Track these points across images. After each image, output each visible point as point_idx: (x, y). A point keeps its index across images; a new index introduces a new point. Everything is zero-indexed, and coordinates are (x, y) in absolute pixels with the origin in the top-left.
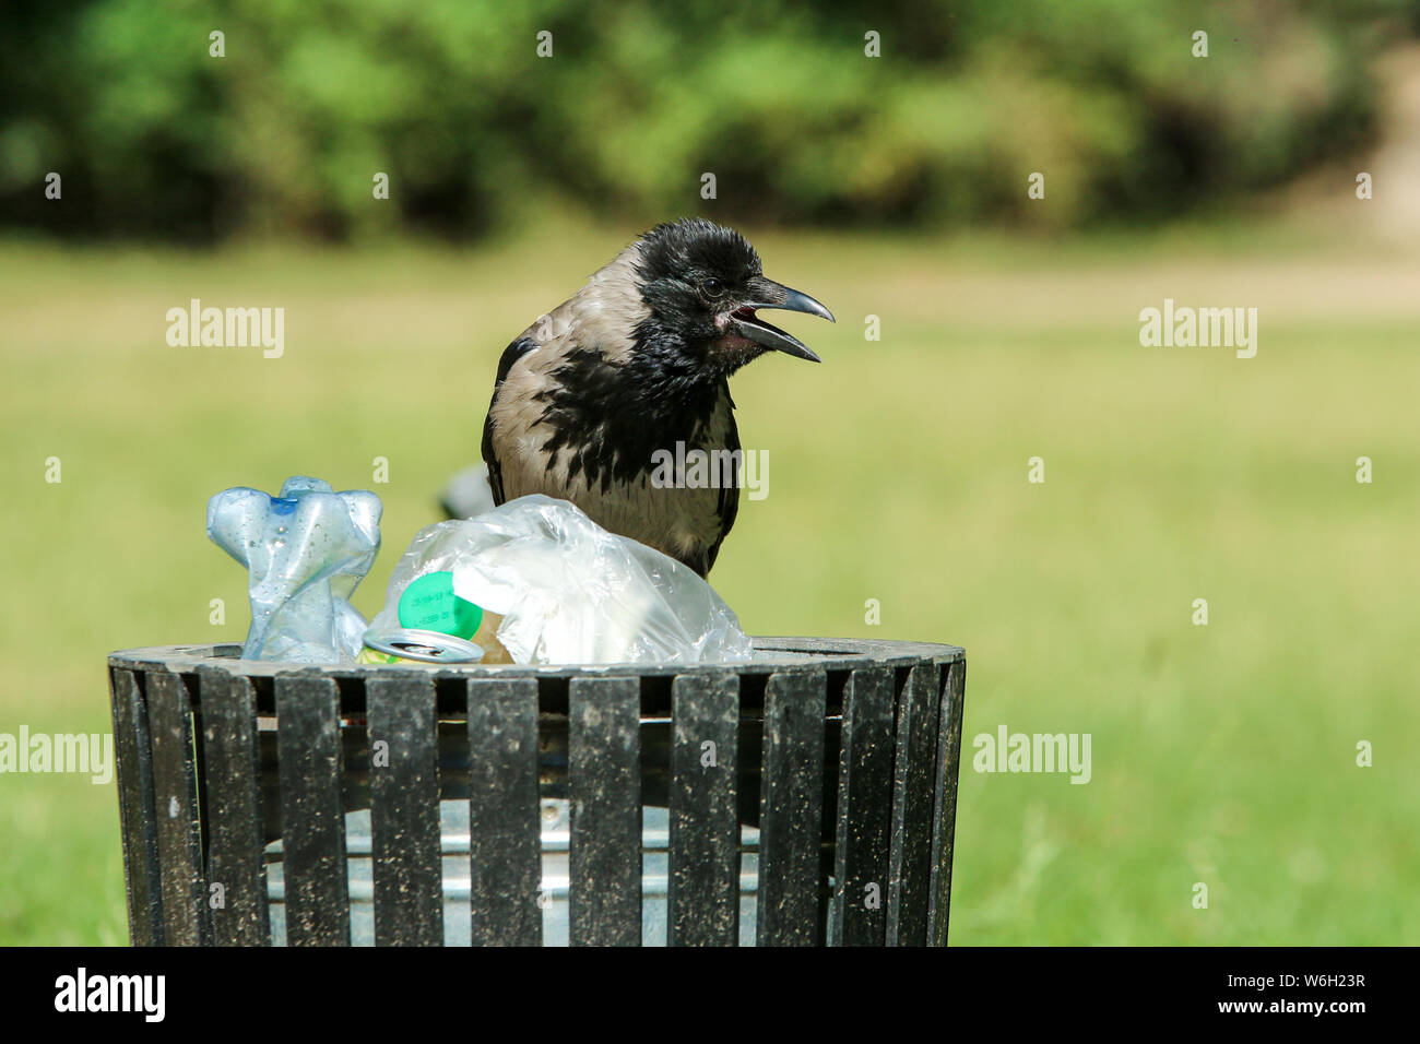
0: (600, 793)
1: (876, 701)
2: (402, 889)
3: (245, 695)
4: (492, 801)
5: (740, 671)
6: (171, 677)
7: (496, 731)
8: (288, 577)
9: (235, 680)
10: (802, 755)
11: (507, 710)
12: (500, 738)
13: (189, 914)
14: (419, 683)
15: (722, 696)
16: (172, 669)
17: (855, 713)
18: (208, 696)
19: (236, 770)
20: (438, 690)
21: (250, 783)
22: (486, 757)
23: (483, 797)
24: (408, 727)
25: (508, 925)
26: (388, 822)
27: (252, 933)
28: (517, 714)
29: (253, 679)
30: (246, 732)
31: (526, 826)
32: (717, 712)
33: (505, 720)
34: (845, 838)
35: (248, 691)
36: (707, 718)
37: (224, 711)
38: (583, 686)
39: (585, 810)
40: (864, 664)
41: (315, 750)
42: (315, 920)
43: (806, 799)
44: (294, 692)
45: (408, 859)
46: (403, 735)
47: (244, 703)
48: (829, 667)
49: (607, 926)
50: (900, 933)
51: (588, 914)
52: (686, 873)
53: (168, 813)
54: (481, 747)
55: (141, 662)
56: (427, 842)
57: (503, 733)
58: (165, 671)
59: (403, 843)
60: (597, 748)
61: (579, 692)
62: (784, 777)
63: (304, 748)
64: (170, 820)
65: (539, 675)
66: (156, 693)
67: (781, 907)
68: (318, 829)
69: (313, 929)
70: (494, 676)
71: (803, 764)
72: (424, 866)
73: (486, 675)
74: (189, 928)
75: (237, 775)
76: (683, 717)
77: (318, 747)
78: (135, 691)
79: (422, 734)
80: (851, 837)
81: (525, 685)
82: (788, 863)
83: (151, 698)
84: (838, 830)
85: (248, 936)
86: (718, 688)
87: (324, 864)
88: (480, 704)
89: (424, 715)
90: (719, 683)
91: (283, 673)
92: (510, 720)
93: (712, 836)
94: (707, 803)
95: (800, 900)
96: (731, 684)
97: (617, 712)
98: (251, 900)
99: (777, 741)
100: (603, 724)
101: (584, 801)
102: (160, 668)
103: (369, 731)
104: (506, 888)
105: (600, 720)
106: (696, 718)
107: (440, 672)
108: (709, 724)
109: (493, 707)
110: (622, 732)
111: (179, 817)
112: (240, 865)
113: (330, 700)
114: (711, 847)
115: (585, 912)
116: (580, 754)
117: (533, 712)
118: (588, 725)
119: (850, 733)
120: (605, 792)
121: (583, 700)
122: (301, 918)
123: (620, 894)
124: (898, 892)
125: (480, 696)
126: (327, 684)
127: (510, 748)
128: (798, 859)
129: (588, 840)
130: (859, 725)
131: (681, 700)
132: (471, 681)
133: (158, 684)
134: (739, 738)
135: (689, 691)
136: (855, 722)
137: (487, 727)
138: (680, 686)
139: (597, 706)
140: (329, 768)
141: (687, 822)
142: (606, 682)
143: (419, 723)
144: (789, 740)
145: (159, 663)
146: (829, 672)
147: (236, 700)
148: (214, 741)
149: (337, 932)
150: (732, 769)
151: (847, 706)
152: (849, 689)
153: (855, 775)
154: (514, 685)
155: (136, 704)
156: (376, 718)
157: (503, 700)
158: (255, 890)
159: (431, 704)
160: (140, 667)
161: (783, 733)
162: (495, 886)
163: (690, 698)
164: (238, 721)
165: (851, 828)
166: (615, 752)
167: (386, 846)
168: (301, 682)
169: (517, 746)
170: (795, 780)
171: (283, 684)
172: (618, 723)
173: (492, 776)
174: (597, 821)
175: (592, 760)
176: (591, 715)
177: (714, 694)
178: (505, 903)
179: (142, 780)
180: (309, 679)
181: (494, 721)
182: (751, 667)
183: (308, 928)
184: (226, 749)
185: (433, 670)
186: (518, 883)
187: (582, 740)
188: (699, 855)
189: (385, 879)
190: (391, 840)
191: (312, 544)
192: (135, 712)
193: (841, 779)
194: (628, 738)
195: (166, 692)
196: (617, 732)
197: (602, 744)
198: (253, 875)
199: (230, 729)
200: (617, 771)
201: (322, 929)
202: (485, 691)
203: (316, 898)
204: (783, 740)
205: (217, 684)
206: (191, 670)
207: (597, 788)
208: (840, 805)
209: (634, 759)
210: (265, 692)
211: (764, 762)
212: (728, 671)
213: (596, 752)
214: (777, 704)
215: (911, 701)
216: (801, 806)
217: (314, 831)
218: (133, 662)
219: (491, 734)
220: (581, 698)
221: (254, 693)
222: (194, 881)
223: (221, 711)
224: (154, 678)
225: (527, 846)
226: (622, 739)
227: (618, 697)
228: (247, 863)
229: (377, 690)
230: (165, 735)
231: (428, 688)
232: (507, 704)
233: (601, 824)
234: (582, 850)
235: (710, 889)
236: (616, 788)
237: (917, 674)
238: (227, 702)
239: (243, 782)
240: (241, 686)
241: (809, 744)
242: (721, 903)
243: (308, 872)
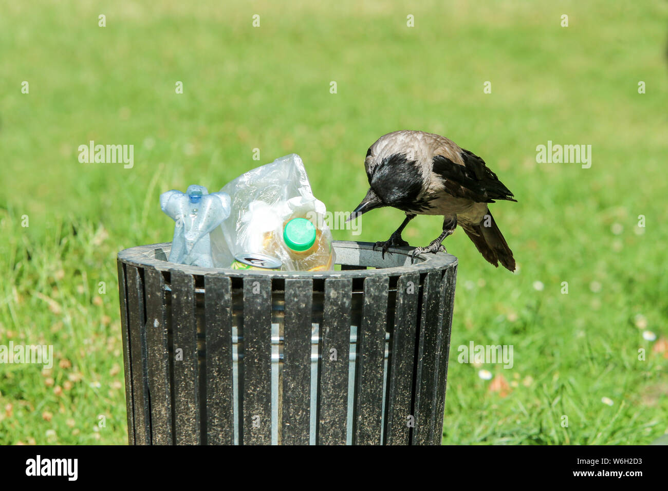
0: (336, 324)
1: (436, 284)
2: (256, 361)
3: (191, 282)
4: (293, 327)
5: (389, 275)
6: (157, 272)
7: (296, 300)
8: (199, 230)
9: (187, 276)
10: (410, 307)
11: (301, 291)
12: (297, 302)
13: (162, 366)
14: (265, 280)
15: (383, 285)
16: (157, 269)
17: (429, 289)
18: (174, 281)
19: (186, 311)
20: (272, 283)
21: (192, 317)
22: (291, 309)
23: (290, 325)
24: (260, 297)
25: (298, 375)
26: (251, 334)
27: (191, 375)
28: (304, 293)
29: (194, 276)
30: (191, 296)
31: (306, 337)
32: (381, 291)
33: (299, 295)
34: (423, 339)
35: (192, 280)
36: (377, 294)
37: (181, 287)
38: (331, 282)
39: (330, 331)
40: (432, 270)
41: (221, 305)
42: (219, 371)
43: (411, 324)
44: (213, 282)
45: (258, 349)
46: (258, 300)
47: (190, 285)
48: (421, 272)
49: (337, 376)
50: (439, 373)
51: (329, 371)
52: (367, 355)
53: (153, 325)
54: (290, 306)
55: (142, 265)
56: (267, 343)
57: (299, 301)
58: (154, 269)
59: (257, 343)
60: (335, 306)
61: (329, 285)
62: (404, 316)
63: (216, 304)
64: (154, 328)
65: (314, 278)
66: (149, 278)
67: (401, 366)
68: (221, 336)
69: (218, 375)
70: (296, 278)
71: (410, 310)
72: (265, 352)
73: (293, 278)
74: (161, 371)
75: (186, 313)
76: (368, 294)
77: (222, 304)
78: (138, 275)
79: (266, 300)
80: (426, 337)
81: (308, 282)
82: (404, 349)
83: (146, 279)
84: (420, 335)
85: (189, 376)
86: (381, 282)
87: (224, 350)
88: (290, 289)
89: (267, 293)
90: (382, 280)
91: (208, 274)
92: (301, 295)
93: (377, 340)
94: (376, 327)
95: (407, 364)
96: (386, 280)
97: (343, 292)
98: (191, 362)
99: (402, 302)
100: (338, 297)
101: (329, 327)
102: (152, 268)
103: (244, 299)
104: (298, 361)
105: (336, 295)
106: (373, 294)
107: (274, 276)
108: (378, 296)
109: (295, 290)
110: (345, 300)
111: (159, 327)
112: (187, 348)
113: (228, 286)
114: (376, 344)
115: (329, 370)
116: (328, 309)
117: (311, 292)
118: (332, 297)
119: (426, 297)
120: (337, 323)
121: (330, 288)
122: (213, 370)
123: (342, 364)
124: (439, 357)
125: (290, 286)
126: (227, 279)
127: (301, 306)
128: (407, 348)
129: (330, 342)
130: (430, 294)
131: (367, 287)
132: (287, 280)
133: (150, 274)
134: (388, 302)
135: (371, 284)
136: (429, 293)
137: (292, 298)
138: (367, 282)
139: (336, 290)
140: (227, 312)
141: (368, 335)
142: (339, 281)
143: (265, 296)
144: (406, 301)
145: (151, 266)
146: (420, 274)
147: (187, 283)
148: (176, 299)
149: (228, 376)
150: (385, 314)
151: (426, 287)
152: (427, 280)
153: (428, 313)
154: (304, 281)
155: (138, 280)
156: (247, 294)
157: (299, 287)
158: (193, 358)
159: (270, 288)
160: (142, 267)
161: (404, 299)
162: (294, 360)
163: (371, 286)
164: (188, 292)
165: (425, 334)
166: (342, 308)
167: (250, 344)
168: (216, 278)
169: (304, 305)
170: (407, 317)
171: (208, 279)
172: (344, 296)
173: (294, 317)
174: (334, 335)
175: (333, 311)
176: (333, 294)
177: (380, 284)
178: (297, 367)
179: (140, 310)
180: (219, 277)
181: (295, 295)
182: (393, 274)
183: (215, 374)
184: (181, 302)
185: (271, 275)
186: (303, 359)
187: (329, 303)
188: (372, 347)
189: (249, 356)
190: (252, 341)
191: (209, 216)
192: (138, 283)
193: (422, 315)
194: (347, 302)
195: (154, 278)
196: (343, 299)
197: (337, 305)
198: (192, 353)
199: (184, 295)
200: (342, 316)
201: (222, 375)
202: (292, 284)
203: (219, 363)
204: (404, 302)
205: (179, 277)
206: (167, 270)
207: (334, 322)
208: (421, 325)
209: (349, 311)
210: (200, 281)
211: (396, 310)
212: (385, 275)
213: (335, 308)
214: (402, 288)
215: (446, 282)
216: (409, 327)
217: (219, 337)
218: (138, 264)
219: (294, 301)
220: (330, 287)
221: (195, 281)
222: (165, 353)
223: (180, 288)
224: (149, 272)
225: (307, 345)
226: (345, 303)
227: (344, 286)
228: (190, 347)
229: (248, 282)
230: (153, 294)
231: (269, 282)
232: (300, 289)
233: (336, 336)
234: (328, 346)
235: (375, 361)
236: (342, 322)
237: (448, 272)
238: (183, 284)
239: (189, 316)
240: (190, 278)
241: (413, 303)
242: (379, 366)
243: (216, 353)
